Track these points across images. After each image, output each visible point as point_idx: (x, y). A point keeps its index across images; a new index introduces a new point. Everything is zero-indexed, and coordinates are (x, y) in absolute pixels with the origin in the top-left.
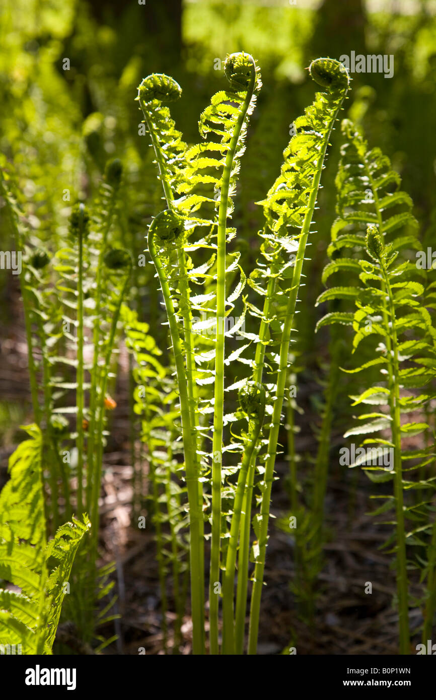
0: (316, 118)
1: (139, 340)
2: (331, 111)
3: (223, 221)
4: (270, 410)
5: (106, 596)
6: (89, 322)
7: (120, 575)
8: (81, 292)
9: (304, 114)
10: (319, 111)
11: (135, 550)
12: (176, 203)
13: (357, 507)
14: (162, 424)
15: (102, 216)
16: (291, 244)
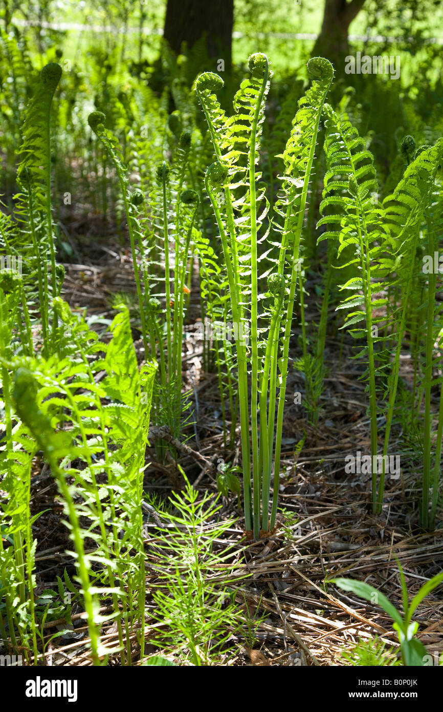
0: (313, 98)
1: (204, 249)
2: (323, 93)
3: (252, 167)
4: (288, 291)
5: (188, 410)
6: (171, 238)
7: (196, 398)
8: (166, 218)
9: (305, 95)
10: (314, 93)
11: (206, 383)
12: (222, 158)
13: (345, 355)
14: (219, 303)
15: (179, 169)
16: (299, 183)
